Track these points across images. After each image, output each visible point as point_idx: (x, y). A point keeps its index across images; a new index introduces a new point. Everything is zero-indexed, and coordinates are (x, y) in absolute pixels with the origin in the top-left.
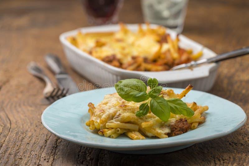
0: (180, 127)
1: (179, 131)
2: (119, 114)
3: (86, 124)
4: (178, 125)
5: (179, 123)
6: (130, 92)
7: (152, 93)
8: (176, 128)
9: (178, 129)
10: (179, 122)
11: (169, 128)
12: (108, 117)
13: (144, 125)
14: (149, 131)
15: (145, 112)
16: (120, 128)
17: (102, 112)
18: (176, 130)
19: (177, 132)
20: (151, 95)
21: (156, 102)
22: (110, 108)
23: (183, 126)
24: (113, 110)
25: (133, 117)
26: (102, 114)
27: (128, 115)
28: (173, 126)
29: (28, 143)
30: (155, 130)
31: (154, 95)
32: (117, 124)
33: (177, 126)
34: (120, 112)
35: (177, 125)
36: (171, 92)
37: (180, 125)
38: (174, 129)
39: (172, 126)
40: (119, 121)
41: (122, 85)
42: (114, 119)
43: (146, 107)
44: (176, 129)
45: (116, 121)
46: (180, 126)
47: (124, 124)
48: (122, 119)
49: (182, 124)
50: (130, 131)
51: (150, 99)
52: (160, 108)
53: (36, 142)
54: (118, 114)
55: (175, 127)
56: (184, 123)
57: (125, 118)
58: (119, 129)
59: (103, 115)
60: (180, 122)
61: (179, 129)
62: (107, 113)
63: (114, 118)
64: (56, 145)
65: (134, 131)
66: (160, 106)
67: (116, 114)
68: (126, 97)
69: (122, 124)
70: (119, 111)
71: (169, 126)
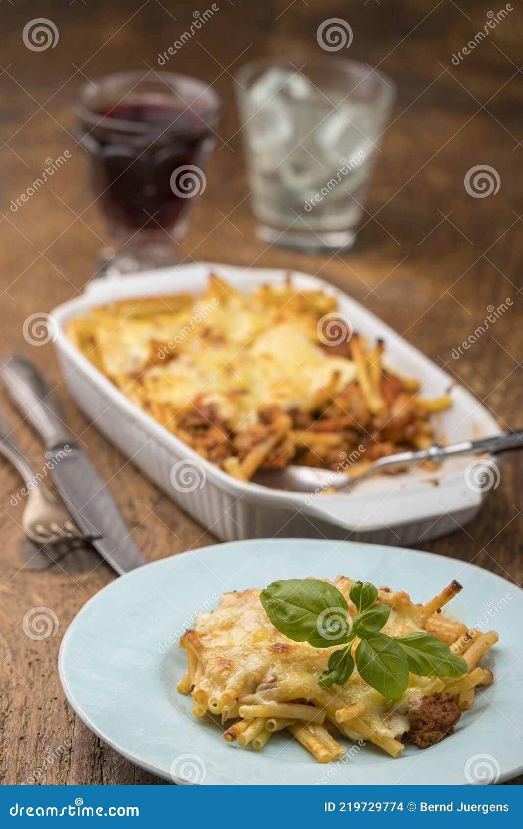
0: (436, 720)
1: (434, 729)
2: (272, 678)
3: (178, 689)
4: (431, 713)
5: (433, 706)
6: (303, 620)
7: (361, 624)
8: (426, 720)
9: (431, 724)
10: (431, 704)
11: (406, 718)
12: (242, 683)
13: (342, 715)
14: (353, 728)
15: (343, 676)
16: (277, 719)
17: (226, 669)
18: (425, 728)
19: (427, 734)
20: (360, 630)
21: (374, 650)
22: (246, 656)
23: (444, 717)
24: (256, 664)
25: (313, 688)
26: (225, 673)
27: (298, 684)
28: (418, 715)
29: (22, 738)
30: (369, 724)
31: (368, 632)
32: (270, 707)
33: (428, 717)
34: (274, 670)
35: (427, 714)
36: (404, 601)
37: (436, 712)
38: (420, 725)
39: (414, 713)
40: (274, 699)
41: (282, 597)
42: (260, 690)
43: (345, 660)
44: (424, 723)
45: (266, 698)
46: (435, 716)
47: (286, 706)
48: (280, 692)
49: (440, 709)
50: (301, 723)
51: (357, 641)
52: (384, 669)
53: (41, 734)
54: (270, 678)
55: (423, 718)
56: (447, 705)
57: (290, 692)
58: (274, 721)
59: (228, 676)
60: (435, 703)
61: (434, 724)
62: (240, 672)
63: (260, 686)
64: (99, 746)
65: (314, 724)
66: (382, 660)
67: (264, 678)
68: (291, 631)
69: (281, 706)
70: (273, 666)
71: (406, 713)
